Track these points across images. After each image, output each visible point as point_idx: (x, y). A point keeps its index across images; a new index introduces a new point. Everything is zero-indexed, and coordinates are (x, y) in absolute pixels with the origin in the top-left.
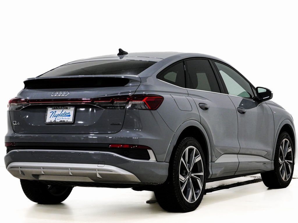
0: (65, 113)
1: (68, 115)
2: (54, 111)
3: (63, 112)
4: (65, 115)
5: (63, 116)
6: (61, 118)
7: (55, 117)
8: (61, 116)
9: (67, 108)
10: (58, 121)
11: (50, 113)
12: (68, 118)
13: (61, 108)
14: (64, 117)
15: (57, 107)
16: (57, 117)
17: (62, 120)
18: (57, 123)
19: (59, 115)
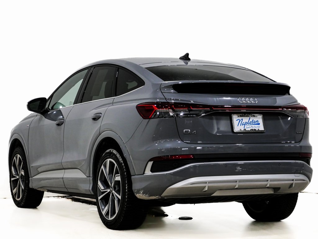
0: (253, 121)
1: (257, 123)
2: (240, 118)
3: (251, 120)
4: (254, 123)
5: (252, 124)
6: (250, 126)
7: (242, 125)
8: (250, 124)
9: (254, 116)
10: (249, 129)
11: (237, 120)
12: (258, 127)
13: (248, 116)
14: (253, 126)
15: (243, 115)
16: (245, 125)
17: (253, 128)
18: (248, 132)
19: (247, 123)
